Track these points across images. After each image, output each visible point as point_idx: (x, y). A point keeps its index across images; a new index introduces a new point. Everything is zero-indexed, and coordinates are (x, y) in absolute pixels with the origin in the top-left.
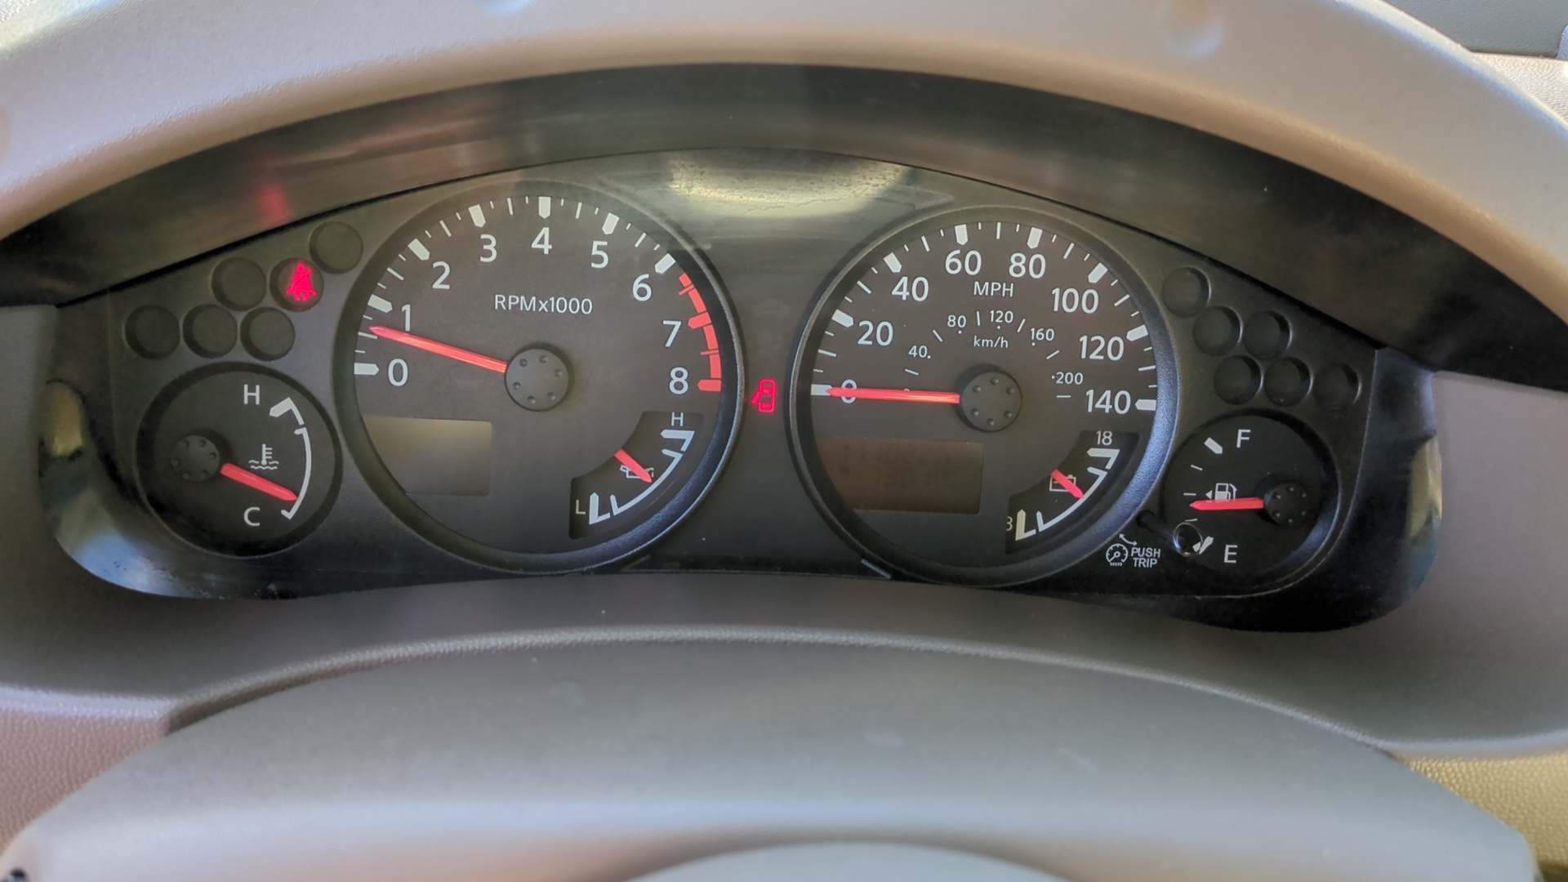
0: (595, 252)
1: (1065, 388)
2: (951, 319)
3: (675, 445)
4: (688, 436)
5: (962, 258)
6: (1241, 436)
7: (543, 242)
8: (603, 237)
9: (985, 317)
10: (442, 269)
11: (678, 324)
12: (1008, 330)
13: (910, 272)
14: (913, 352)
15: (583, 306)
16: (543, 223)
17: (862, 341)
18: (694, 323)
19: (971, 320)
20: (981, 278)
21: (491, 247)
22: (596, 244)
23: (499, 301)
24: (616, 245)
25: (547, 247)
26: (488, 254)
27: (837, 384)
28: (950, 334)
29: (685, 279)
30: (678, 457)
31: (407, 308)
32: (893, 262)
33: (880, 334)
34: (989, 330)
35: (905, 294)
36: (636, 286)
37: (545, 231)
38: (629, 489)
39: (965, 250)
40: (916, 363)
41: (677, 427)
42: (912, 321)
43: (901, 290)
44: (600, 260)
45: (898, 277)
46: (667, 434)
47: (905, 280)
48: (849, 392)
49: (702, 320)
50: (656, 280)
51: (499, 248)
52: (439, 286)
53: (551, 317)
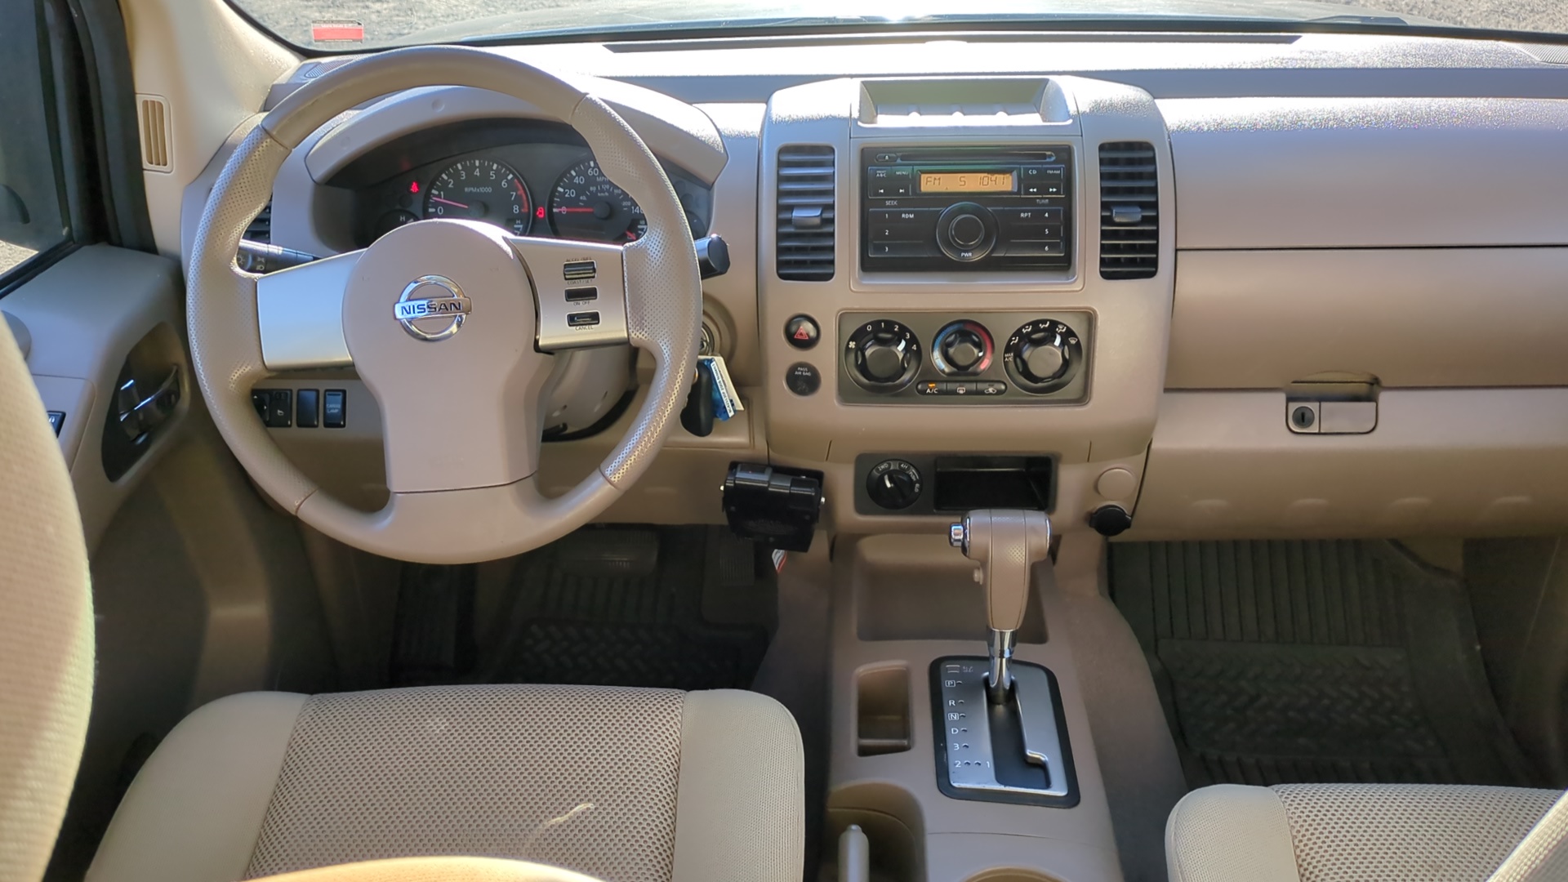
0: (491, 175)
1: (625, 207)
2: (591, 189)
4: (521, 226)
5: (594, 171)
7: (477, 173)
8: (493, 170)
9: (601, 187)
10: (451, 182)
11: (514, 194)
12: (608, 191)
13: (578, 175)
14: (581, 198)
15: (489, 190)
16: (476, 167)
17: (567, 196)
18: (519, 193)
19: (597, 188)
20: (599, 176)
21: (464, 175)
22: (491, 172)
23: (466, 190)
24: (497, 172)
25: (478, 174)
26: (463, 177)
27: (559, 208)
28: (591, 192)
29: (516, 180)
31: (442, 193)
32: (573, 173)
33: (571, 194)
34: (602, 191)
36: (503, 183)
37: (478, 170)
39: (593, 168)
40: (582, 201)
41: (517, 223)
42: (581, 189)
43: (576, 181)
44: (493, 177)
45: (575, 177)
47: (578, 178)
48: (564, 210)
49: (521, 192)
50: (508, 181)
51: (466, 175)
52: (450, 186)
53: (480, 193)
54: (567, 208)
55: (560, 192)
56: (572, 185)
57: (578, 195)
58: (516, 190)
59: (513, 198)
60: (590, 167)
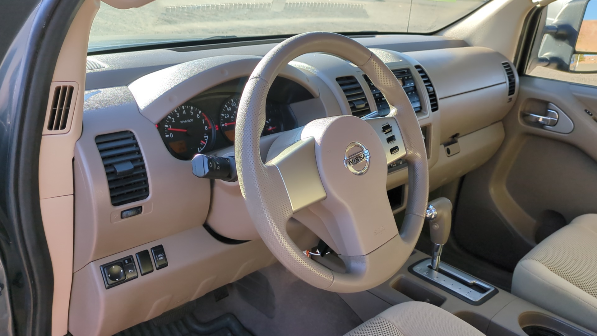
0: (191, 112)
2: (235, 112)
3: (206, 138)
5: (233, 103)
6: (270, 120)
7: (184, 112)
8: (191, 110)
10: (173, 119)
11: (204, 120)
13: (228, 107)
15: (192, 120)
16: (183, 110)
21: (178, 115)
22: (191, 111)
23: (181, 122)
24: (194, 110)
25: (185, 113)
26: (178, 116)
27: (224, 124)
29: (203, 114)
30: (207, 140)
31: (170, 126)
32: (226, 106)
33: (227, 116)
35: (228, 110)
36: (197, 116)
37: (184, 111)
38: (202, 146)
39: (233, 102)
40: (232, 119)
41: (206, 136)
43: (228, 109)
44: (192, 113)
45: (227, 108)
46: (205, 137)
47: (228, 108)
49: (206, 119)
50: (199, 115)
51: (179, 114)
52: (173, 121)
53: (188, 123)
54: (227, 123)
55: (222, 116)
56: (226, 112)
57: (230, 116)
58: (204, 118)
59: (204, 123)
60: (232, 102)
